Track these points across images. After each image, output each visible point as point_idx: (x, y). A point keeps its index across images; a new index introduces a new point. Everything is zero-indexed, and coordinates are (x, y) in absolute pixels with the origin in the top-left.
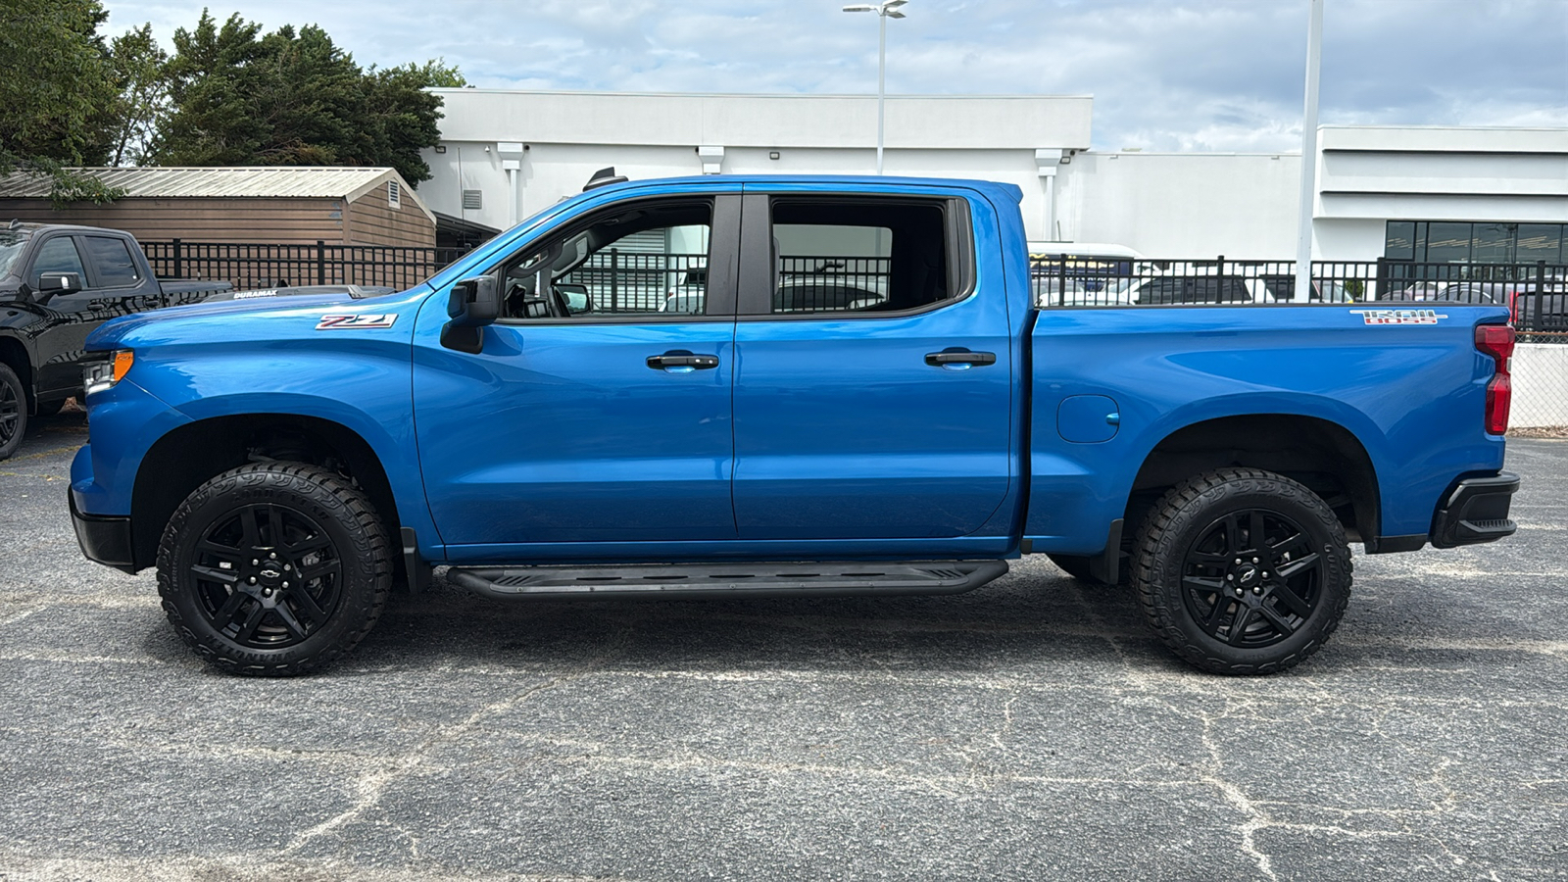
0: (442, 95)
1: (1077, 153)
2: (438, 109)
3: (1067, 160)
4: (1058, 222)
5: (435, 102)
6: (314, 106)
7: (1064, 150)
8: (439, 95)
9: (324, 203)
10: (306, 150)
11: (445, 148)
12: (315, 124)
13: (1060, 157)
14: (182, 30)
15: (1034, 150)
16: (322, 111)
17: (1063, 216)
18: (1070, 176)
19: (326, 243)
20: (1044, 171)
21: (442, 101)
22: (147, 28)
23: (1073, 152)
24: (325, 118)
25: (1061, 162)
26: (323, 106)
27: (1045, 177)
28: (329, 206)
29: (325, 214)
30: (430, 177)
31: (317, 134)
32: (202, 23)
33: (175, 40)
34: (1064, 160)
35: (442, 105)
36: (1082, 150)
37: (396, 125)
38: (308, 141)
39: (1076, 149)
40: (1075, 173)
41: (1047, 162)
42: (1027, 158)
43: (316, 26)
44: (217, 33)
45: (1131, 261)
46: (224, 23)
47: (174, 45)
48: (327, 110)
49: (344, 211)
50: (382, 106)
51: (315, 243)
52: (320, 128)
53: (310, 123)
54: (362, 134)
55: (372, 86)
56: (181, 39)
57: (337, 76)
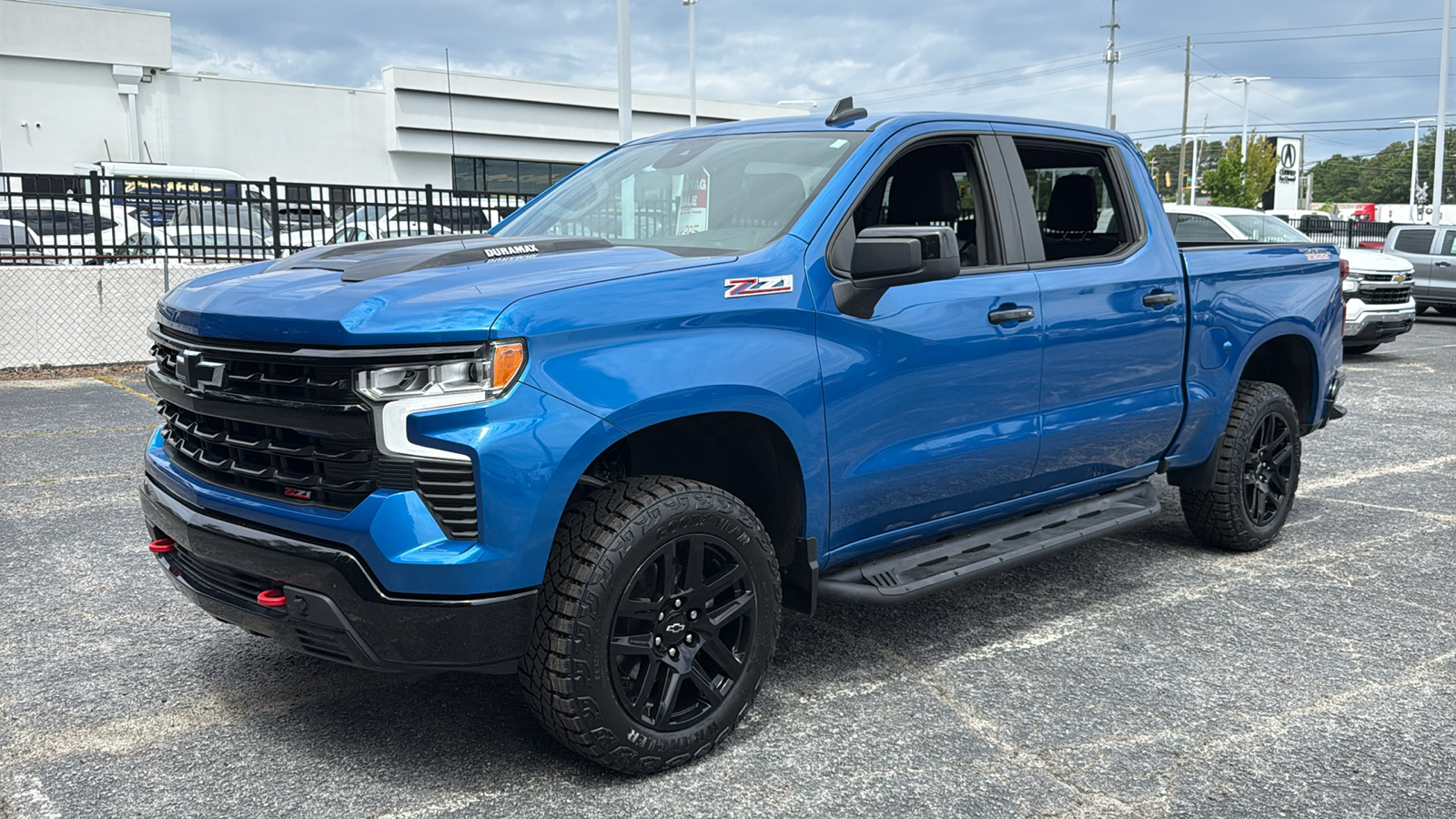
1: (158, 72)
3: (149, 79)
4: (145, 143)
7: (144, 67)
13: (142, 75)
15: (112, 65)
17: (150, 136)
18: (153, 96)
20: (124, 88)
23: (153, 71)
25: (142, 81)
27: (127, 95)
34: (145, 79)
36: (162, 70)
39: (157, 68)
40: (158, 92)
41: (128, 80)
42: (104, 72)
45: (237, 184)
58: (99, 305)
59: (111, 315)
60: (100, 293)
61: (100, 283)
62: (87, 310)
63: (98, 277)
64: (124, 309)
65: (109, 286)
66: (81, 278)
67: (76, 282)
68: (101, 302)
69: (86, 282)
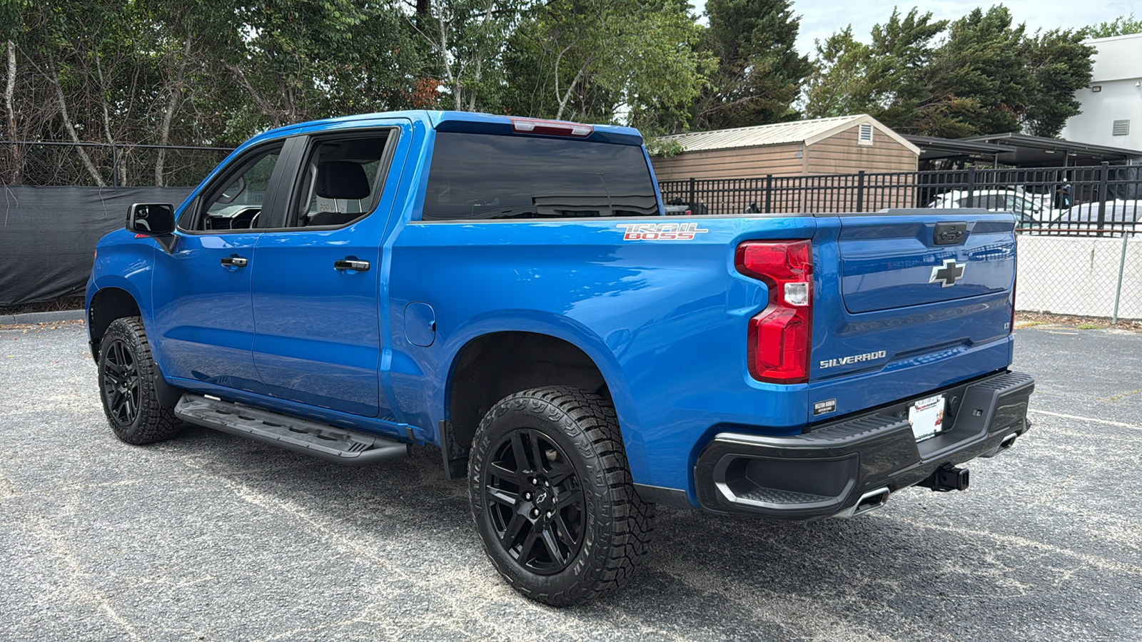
0: (1095, 45)
2: (1092, 57)
5: (1087, 52)
6: (966, 69)
8: (1092, 45)
9: (792, 146)
10: (956, 102)
11: (1100, 87)
12: (967, 81)
14: (878, 25)
16: (973, 70)
19: (773, 176)
21: (1096, 49)
22: (849, 28)
24: (975, 76)
26: (972, 67)
28: (795, 148)
29: (792, 155)
30: (1079, 113)
31: (967, 89)
32: (892, 18)
33: (872, 33)
35: (1096, 53)
37: (1049, 73)
38: (958, 95)
43: (1001, 6)
44: (900, 23)
46: (906, 17)
47: (872, 37)
48: (975, 69)
49: (804, 151)
50: (1038, 60)
51: (766, 176)
52: (970, 84)
53: (962, 81)
54: (1011, 84)
55: (1030, 45)
56: (876, 32)
57: (988, 43)
58: (1090, 269)
59: (1097, 277)
60: (1092, 259)
61: (1093, 251)
62: (1080, 273)
63: (1092, 247)
64: (1108, 274)
65: (1100, 254)
66: (1079, 246)
67: (1076, 250)
68: (1092, 267)
69: (1082, 250)
